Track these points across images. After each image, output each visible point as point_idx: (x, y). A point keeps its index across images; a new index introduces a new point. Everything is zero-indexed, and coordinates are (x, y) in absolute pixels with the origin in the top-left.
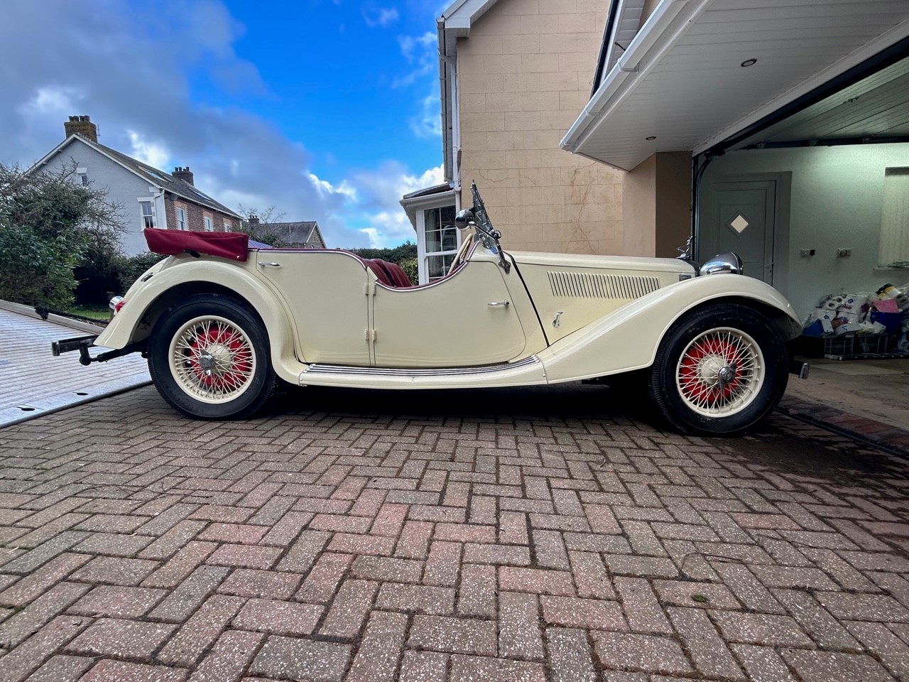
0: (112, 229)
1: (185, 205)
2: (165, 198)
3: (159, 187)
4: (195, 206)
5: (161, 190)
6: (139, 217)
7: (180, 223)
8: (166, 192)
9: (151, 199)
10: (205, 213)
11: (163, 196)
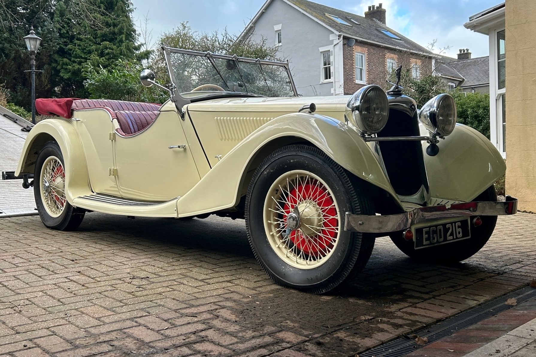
0: (269, 83)
1: (366, 49)
2: (344, 45)
3: (338, 33)
4: (376, 49)
5: (339, 36)
6: (320, 68)
7: (359, 71)
8: (345, 38)
9: (330, 48)
10: (388, 55)
11: (342, 43)
